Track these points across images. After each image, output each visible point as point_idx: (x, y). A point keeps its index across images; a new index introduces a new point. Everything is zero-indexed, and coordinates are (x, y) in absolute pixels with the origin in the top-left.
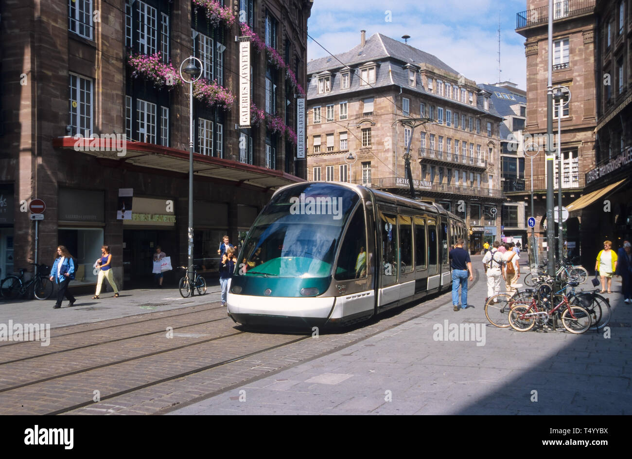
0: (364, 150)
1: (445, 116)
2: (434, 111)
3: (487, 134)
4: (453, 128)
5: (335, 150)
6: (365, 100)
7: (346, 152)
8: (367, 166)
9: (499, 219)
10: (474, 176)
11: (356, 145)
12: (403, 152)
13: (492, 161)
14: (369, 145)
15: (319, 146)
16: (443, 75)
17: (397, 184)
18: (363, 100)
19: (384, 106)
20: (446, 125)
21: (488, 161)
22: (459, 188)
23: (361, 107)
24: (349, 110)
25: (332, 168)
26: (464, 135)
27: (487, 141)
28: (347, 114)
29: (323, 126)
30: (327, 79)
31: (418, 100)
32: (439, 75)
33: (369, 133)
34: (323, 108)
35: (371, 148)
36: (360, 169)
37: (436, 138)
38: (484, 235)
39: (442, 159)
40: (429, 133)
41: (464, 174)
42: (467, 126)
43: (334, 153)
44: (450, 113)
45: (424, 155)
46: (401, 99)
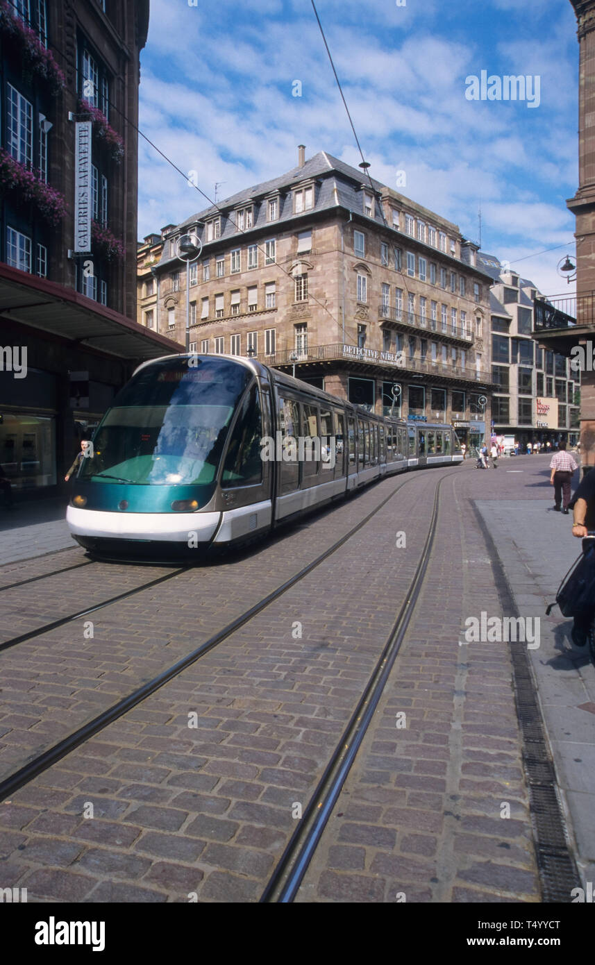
0: (297, 306)
1: (418, 267)
2: (401, 256)
3: (473, 299)
4: (429, 283)
5: (260, 309)
6: (300, 235)
7: (274, 310)
8: (303, 329)
9: (488, 412)
10: (457, 353)
11: (287, 300)
12: (355, 310)
13: (480, 335)
14: (305, 298)
15: (238, 305)
16: (414, 208)
17: (344, 355)
18: (297, 234)
19: (326, 239)
20: (419, 278)
21: (476, 335)
22: (436, 368)
23: (295, 245)
24: (277, 250)
25: (255, 334)
26: (443, 295)
27: (473, 307)
28: (275, 257)
29: (243, 276)
30: (249, 210)
31: (378, 238)
32: (409, 207)
33: (305, 282)
34: (244, 251)
35: (307, 303)
36: (292, 334)
37: (404, 294)
38: (469, 432)
39: (413, 324)
40: (393, 286)
41: (444, 349)
42: (448, 283)
43: (258, 313)
44: (424, 262)
45: (388, 316)
46: (352, 232)
